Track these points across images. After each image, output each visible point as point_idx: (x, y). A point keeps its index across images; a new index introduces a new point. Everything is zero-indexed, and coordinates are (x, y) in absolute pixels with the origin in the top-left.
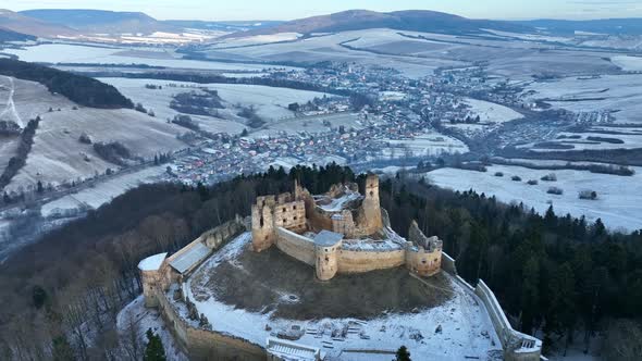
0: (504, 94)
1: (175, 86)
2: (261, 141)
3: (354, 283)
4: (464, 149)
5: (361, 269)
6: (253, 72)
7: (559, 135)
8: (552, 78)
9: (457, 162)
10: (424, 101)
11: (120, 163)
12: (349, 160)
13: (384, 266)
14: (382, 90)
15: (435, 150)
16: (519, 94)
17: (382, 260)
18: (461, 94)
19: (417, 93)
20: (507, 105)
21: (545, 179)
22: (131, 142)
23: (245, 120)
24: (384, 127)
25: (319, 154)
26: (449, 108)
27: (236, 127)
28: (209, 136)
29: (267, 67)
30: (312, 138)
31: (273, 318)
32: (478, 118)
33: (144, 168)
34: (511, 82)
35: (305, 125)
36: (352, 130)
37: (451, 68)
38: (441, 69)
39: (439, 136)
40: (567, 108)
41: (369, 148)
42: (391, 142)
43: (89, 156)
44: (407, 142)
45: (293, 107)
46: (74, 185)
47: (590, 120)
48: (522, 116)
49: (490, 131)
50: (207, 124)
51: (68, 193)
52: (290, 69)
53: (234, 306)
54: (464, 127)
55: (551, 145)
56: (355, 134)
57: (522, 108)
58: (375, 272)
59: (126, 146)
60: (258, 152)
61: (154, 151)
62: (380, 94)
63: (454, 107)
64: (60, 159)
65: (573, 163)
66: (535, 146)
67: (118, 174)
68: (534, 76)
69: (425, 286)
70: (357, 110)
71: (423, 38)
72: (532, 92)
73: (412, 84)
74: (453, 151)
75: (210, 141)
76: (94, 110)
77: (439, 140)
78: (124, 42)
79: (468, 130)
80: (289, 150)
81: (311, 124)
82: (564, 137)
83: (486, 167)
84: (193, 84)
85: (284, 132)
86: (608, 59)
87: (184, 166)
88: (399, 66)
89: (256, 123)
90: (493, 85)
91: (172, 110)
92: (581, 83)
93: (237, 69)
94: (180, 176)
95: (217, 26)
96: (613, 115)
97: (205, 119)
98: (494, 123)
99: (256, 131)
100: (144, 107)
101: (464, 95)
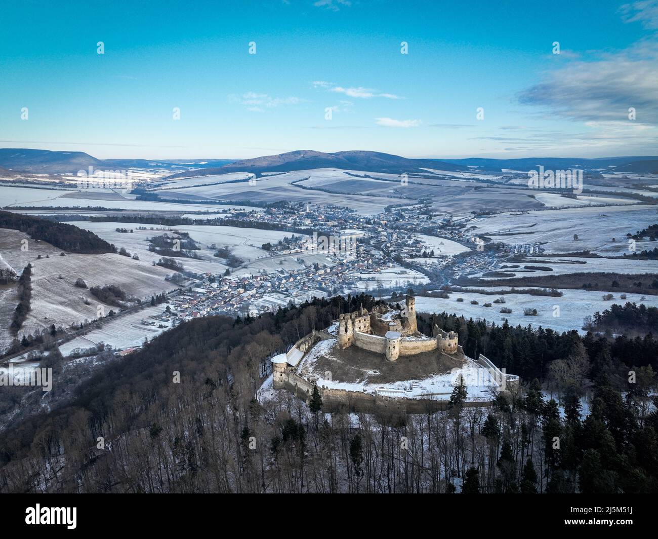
0: (450, 230)
1: (145, 229)
2: (244, 279)
3: (410, 361)
4: (426, 281)
5: (413, 352)
6: (214, 213)
7: (502, 265)
8: (488, 214)
9: (423, 291)
10: (383, 239)
11: (119, 305)
12: (330, 294)
13: (426, 350)
14: (342, 229)
15: (402, 282)
16: (463, 230)
17: (426, 346)
18: (413, 230)
19: (374, 231)
20: (454, 240)
21: (497, 302)
22: (124, 285)
23: (224, 261)
24: (353, 263)
25: (302, 289)
26: (406, 244)
27: (218, 268)
28: (195, 276)
29: (226, 207)
30: (291, 275)
31: (366, 385)
32: (432, 253)
33: (142, 309)
34: (454, 219)
35: (281, 263)
36: (325, 267)
37: (400, 206)
38: (392, 207)
39: (403, 269)
40: (505, 241)
41: (343, 282)
42: (363, 276)
43: (89, 300)
44: (377, 276)
45: (266, 247)
46: (82, 327)
47: (525, 252)
48: (469, 250)
49: (444, 263)
50: (190, 265)
51: (78, 335)
52: (248, 209)
53: (338, 381)
54: (421, 260)
55: (497, 274)
56: (328, 270)
57: (467, 243)
58: (421, 354)
59: (121, 289)
60: (246, 290)
61: (146, 294)
62: (342, 232)
63: (410, 242)
64: (62, 303)
65: (516, 289)
66: (484, 275)
67: (119, 316)
68: (473, 213)
69: (452, 359)
71: (369, 177)
72: (474, 228)
73: (368, 222)
74: (418, 282)
75: (197, 281)
76: (81, 256)
77: (403, 273)
78: (67, 182)
79: (426, 264)
80: (273, 286)
81: (286, 262)
82: (506, 267)
83: (448, 295)
84: (162, 227)
85: (264, 270)
86: (533, 197)
87: (180, 305)
88: (352, 205)
89: (235, 263)
90: (439, 222)
91: (153, 254)
92: (513, 219)
93: (198, 210)
94: (179, 314)
95: (160, 164)
96: (542, 247)
97: (185, 261)
98: (446, 257)
99: (236, 270)
100: (127, 251)
101: (416, 231)
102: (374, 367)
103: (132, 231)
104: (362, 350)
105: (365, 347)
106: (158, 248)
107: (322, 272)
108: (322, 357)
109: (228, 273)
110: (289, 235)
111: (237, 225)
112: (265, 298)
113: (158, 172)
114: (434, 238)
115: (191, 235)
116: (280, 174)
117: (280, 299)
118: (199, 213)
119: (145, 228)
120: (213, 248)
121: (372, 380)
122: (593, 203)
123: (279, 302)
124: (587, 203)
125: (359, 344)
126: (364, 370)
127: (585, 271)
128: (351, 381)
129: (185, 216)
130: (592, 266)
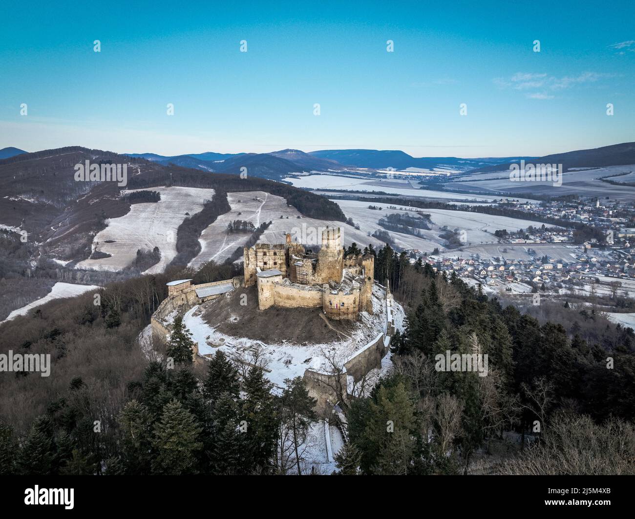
2: (448, 260)
6: (481, 202)
13: (305, 304)
14: (628, 226)
17: (303, 298)
24: (605, 263)
29: (500, 198)
30: (505, 264)
35: (505, 251)
36: (559, 262)
41: (569, 281)
45: (501, 234)
50: (404, 241)
56: (560, 266)
70: (577, 243)
76: (311, 220)
81: (512, 251)
84: (412, 208)
85: (477, 255)
93: (465, 199)
95: (469, 162)
97: (405, 237)
99: (448, 252)
103: (380, 209)
106: (388, 223)
107: (549, 267)
109: (436, 252)
110: (538, 225)
113: (462, 168)
115: (433, 217)
116: (591, 169)
118: (461, 201)
119: (395, 208)
120: (444, 229)
121: (222, 327)
126: (232, 314)
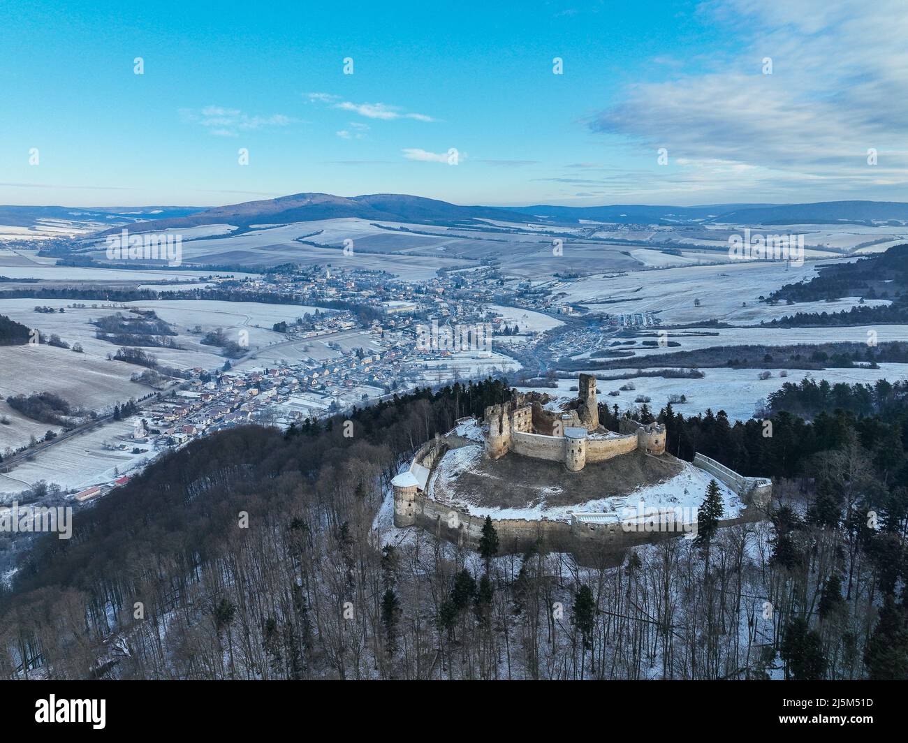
0: (529, 297)
2: (255, 375)
3: (603, 469)
4: (517, 366)
5: (605, 456)
6: (187, 282)
7: (613, 341)
8: (576, 276)
10: (445, 312)
11: (59, 423)
12: (387, 390)
13: (623, 451)
14: (384, 300)
15: (485, 369)
16: (549, 297)
18: (482, 300)
20: (540, 311)
21: (624, 389)
22: (64, 392)
23: (219, 350)
24: (410, 346)
25: (345, 386)
26: (477, 319)
27: (212, 361)
28: (177, 374)
29: (205, 274)
30: (324, 366)
31: (545, 509)
32: (517, 328)
33: (100, 426)
34: (534, 284)
35: (306, 350)
36: (371, 353)
37: (457, 268)
38: (446, 270)
39: (481, 352)
40: (607, 311)
41: (402, 374)
42: (430, 364)
43: (8, 417)
44: (448, 362)
45: (280, 328)
46: (1, 460)
47: (637, 324)
48: (563, 324)
49: (535, 342)
50: (166, 358)
52: (239, 276)
53: (498, 508)
54: (504, 339)
55: (610, 354)
56: (378, 358)
57: (558, 314)
58: (617, 458)
59: (61, 397)
60: (261, 390)
61: (103, 403)
62: (385, 304)
63: (483, 316)
65: (643, 371)
66: (593, 356)
67: (62, 439)
68: (556, 275)
70: (365, 327)
71: (407, 230)
72: (563, 294)
73: (418, 291)
74: (508, 367)
75: (182, 381)
79: (511, 344)
80: (301, 383)
81: (312, 349)
82: (618, 343)
83: (556, 383)
84: (112, 303)
85: (283, 361)
86: (627, 254)
87: (161, 418)
88: (391, 268)
89: (234, 352)
90: (515, 288)
91: (104, 343)
92: (610, 282)
93: (161, 279)
94: (163, 431)
95: (88, 214)
96: (657, 316)
97: (158, 352)
98: (536, 333)
99: (240, 363)
100: (62, 340)
101: (486, 301)
102: (552, 482)
103: (62, 310)
104: (526, 459)
105: (531, 454)
106: (110, 335)
107: (368, 360)
108: (465, 473)
109: (228, 367)
110: (311, 310)
111: (227, 299)
112: (292, 400)
113: (86, 224)
114: (512, 309)
115: (159, 314)
116: (278, 226)
117: (315, 400)
118: (164, 283)
119: (83, 306)
120: (197, 331)
121: (552, 502)
122: (702, 261)
123: (315, 405)
124: (696, 261)
125: (520, 450)
126: (536, 488)
127: (724, 345)
128: (519, 505)
129: (144, 287)
130: (727, 338)
